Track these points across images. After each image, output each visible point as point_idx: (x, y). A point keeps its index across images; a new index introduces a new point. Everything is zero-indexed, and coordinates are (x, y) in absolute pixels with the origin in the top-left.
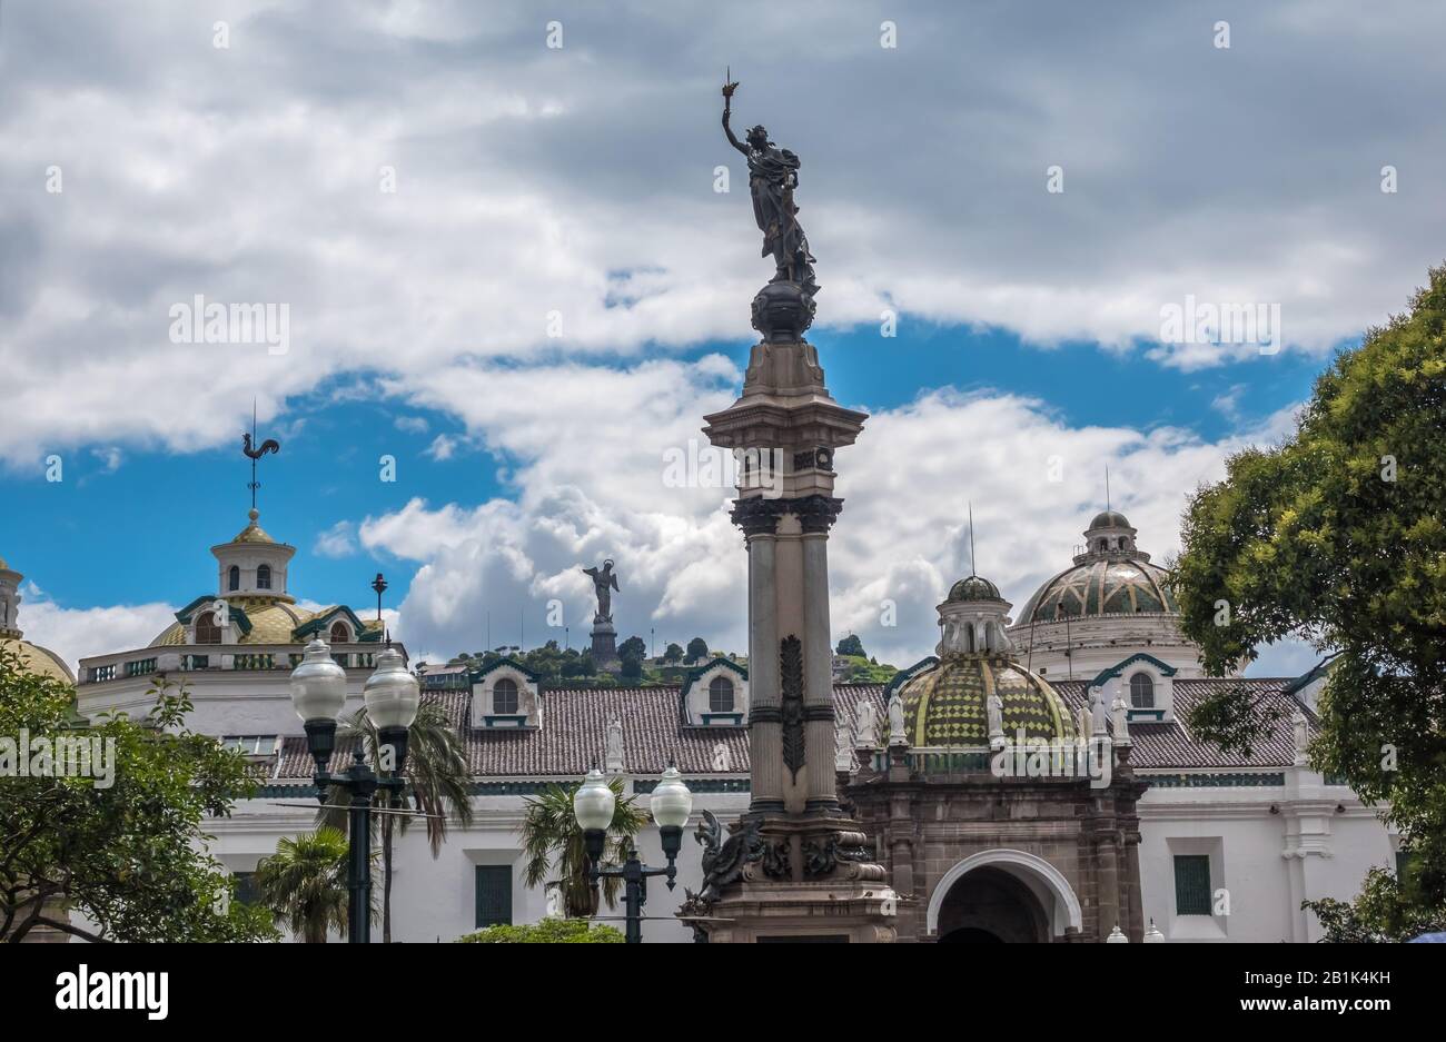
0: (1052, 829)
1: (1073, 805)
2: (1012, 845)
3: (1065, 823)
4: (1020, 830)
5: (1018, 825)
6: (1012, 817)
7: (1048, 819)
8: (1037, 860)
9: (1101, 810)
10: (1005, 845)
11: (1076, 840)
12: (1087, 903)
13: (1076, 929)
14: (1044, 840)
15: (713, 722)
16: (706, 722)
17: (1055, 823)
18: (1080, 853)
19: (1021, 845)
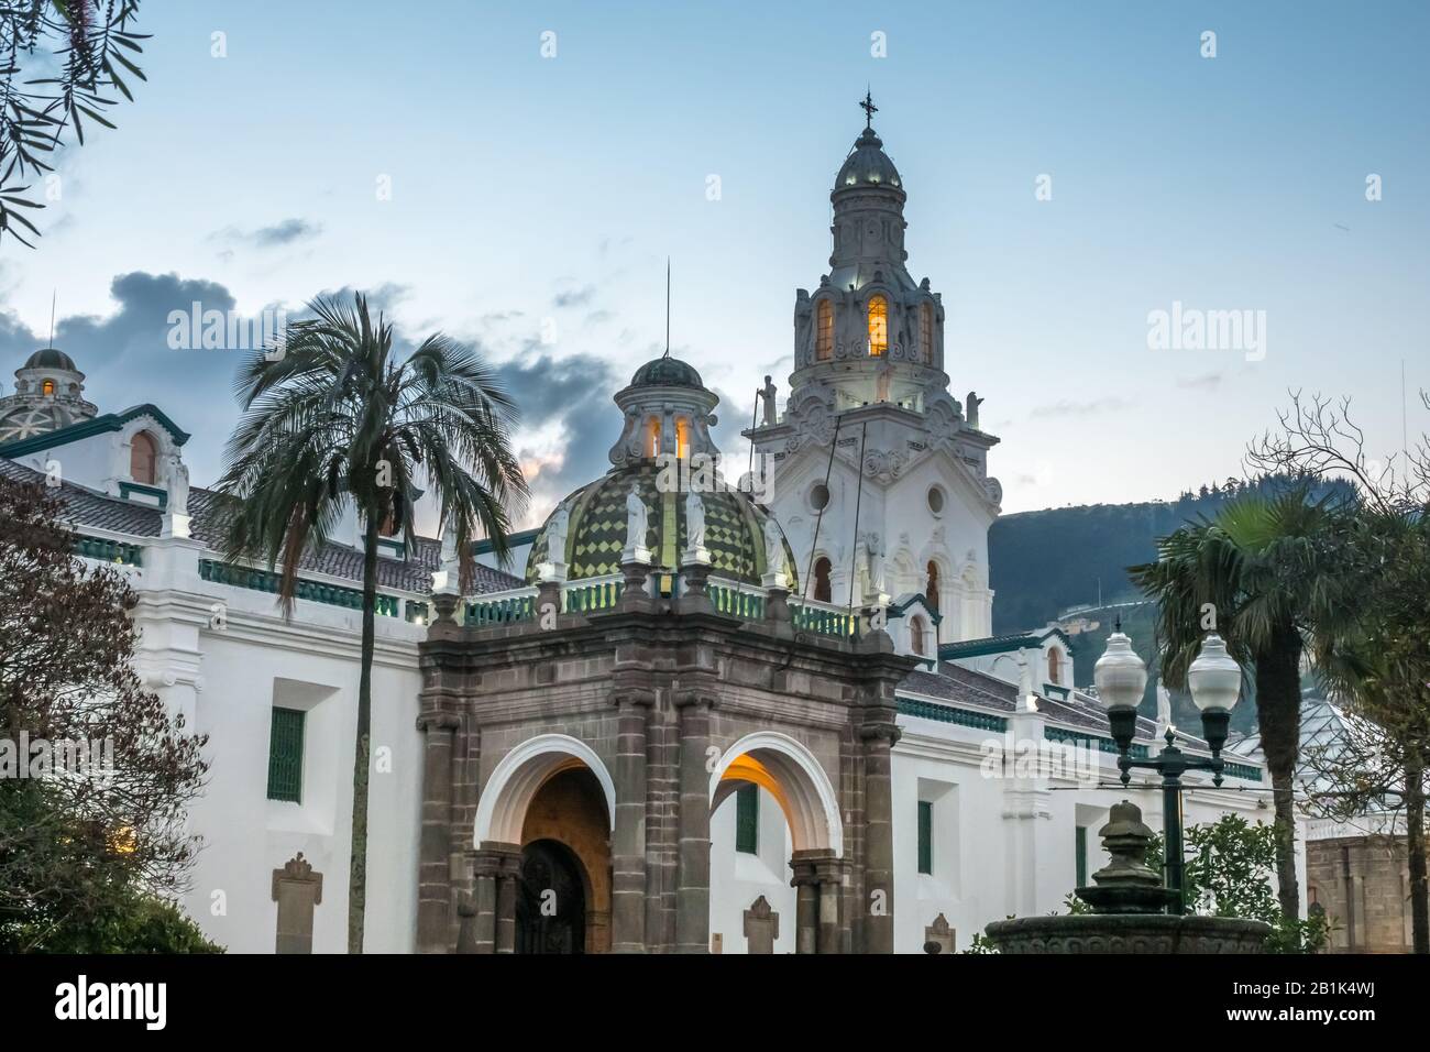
0: (820, 713)
1: (841, 685)
2: (786, 728)
3: (834, 707)
4: (792, 708)
5: (793, 701)
6: (788, 690)
7: (820, 700)
8: (806, 754)
9: (883, 697)
10: (775, 726)
11: (839, 732)
12: (849, 818)
13: (834, 852)
14: (814, 727)
15: (134, 497)
16: (125, 494)
17: (826, 706)
18: (842, 750)
19: (790, 729)
